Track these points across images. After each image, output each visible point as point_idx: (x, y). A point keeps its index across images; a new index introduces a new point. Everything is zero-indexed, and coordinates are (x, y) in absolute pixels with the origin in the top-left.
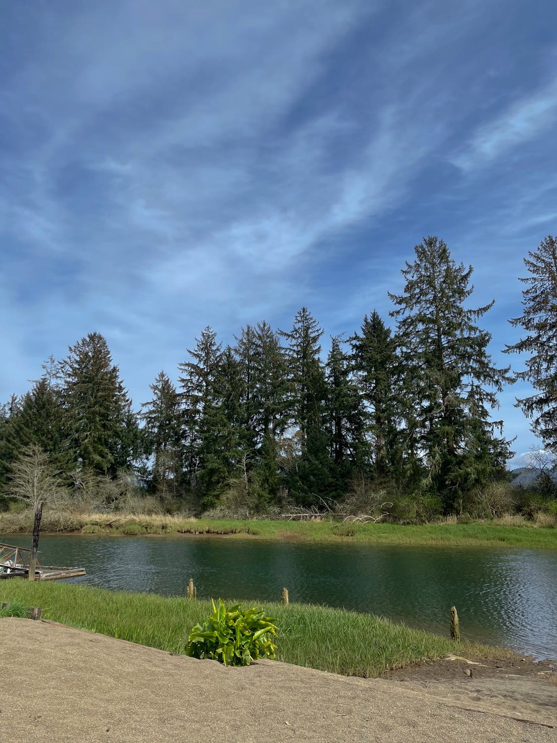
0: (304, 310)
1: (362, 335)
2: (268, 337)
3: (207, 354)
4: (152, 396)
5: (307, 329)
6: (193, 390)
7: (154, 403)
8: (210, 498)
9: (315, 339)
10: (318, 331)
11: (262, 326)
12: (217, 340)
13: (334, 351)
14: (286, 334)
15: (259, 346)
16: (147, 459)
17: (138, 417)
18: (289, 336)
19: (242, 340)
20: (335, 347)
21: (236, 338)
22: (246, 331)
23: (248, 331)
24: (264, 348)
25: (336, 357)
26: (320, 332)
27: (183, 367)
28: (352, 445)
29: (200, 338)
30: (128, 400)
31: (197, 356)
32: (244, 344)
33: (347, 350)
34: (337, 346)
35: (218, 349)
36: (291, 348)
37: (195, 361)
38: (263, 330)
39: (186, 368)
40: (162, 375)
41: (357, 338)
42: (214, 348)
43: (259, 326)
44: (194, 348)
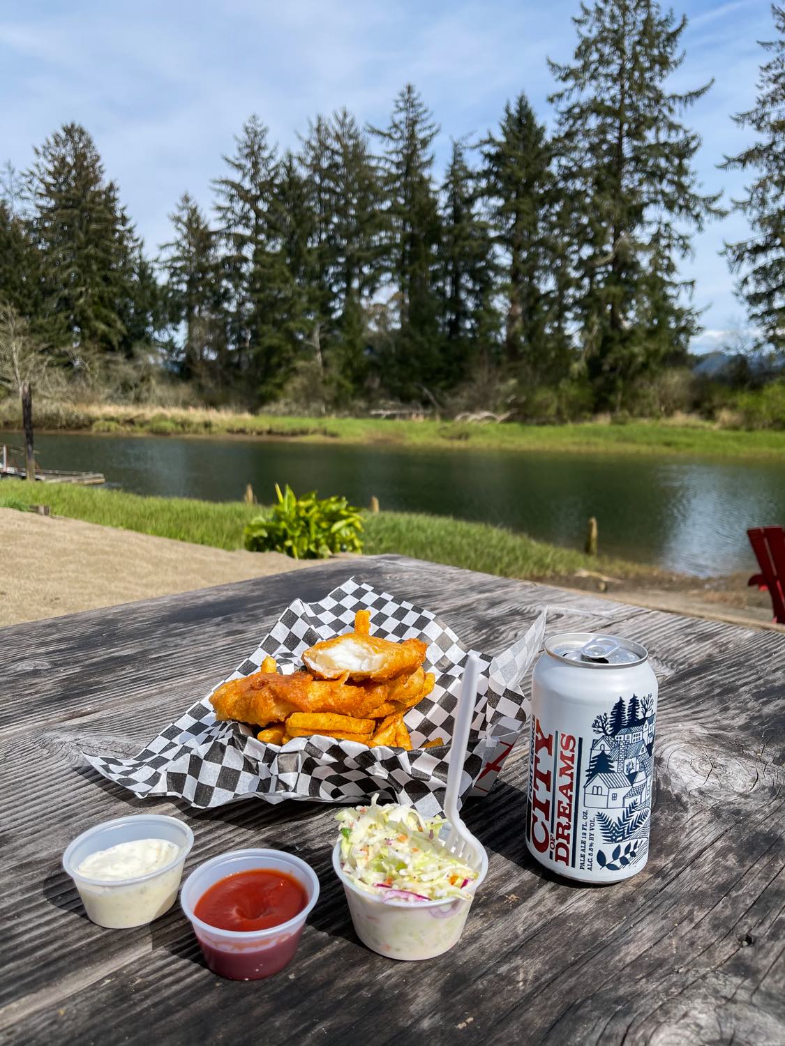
0: (410, 89)
1: (501, 138)
2: (351, 137)
3: (255, 164)
4: (174, 234)
5: (413, 123)
6: (236, 224)
7: (178, 244)
8: (270, 388)
9: (425, 143)
10: (430, 127)
11: (341, 116)
12: (269, 141)
13: (455, 162)
14: (380, 133)
15: (337, 153)
16: (175, 329)
17: (156, 266)
18: (384, 135)
19: (309, 143)
20: (457, 155)
21: (300, 138)
22: (315, 125)
23: (319, 126)
24: (344, 155)
25: (458, 174)
26: (434, 129)
27: (218, 186)
28: (474, 315)
29: (243, 136)
30: (137, 240)
31: (239, 167)
32: (313, 148)
33: (476, 162)
34: (460, 155)
35: (271, 157)
36: (388, 156)
37: (236, 176)
38: (342, 125)
39: (223, 187)
40: (187, 199)
41: (491, 141)
42: (265, 154)
43: (336, 117)
44: (233, 154)
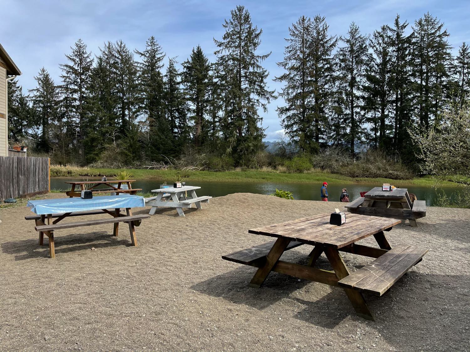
0: (153, 38)
1: (190, 60)
2: (124, 52)
3: (81, 60)
4: (36, 85)
5: (155, 51)
6: (71, 84)
7: (38, 90)
8: (92, 155)
9: (159, 59)
10: (161, 53)
11: (120, 44)
12: (88, 50)
13: (170, 67)
14: (140, 53)
15: (118, 58)
17: (28, 99)
18: (142, 55)
19: (104, 52)
20: (171, 65)
21: (101, 50)
22: (107, 45)
23: (109, 46)
24: (122, 60)
25: (172, 71)
26: (163, 54)
27: (62, 67)
29: (75, 48)
30: (18, 87)
31: (74, 60)
32: (106, 55)
33: (180, 69)
35: (88, 57)
36: (144, 63)
37: (71, 64)
38: (121, 47)
39: (65, 68)
40: (43, 71)
41: (188, 62)
42: (85, 56)
43: (118, 44)
44: (70, 53)
